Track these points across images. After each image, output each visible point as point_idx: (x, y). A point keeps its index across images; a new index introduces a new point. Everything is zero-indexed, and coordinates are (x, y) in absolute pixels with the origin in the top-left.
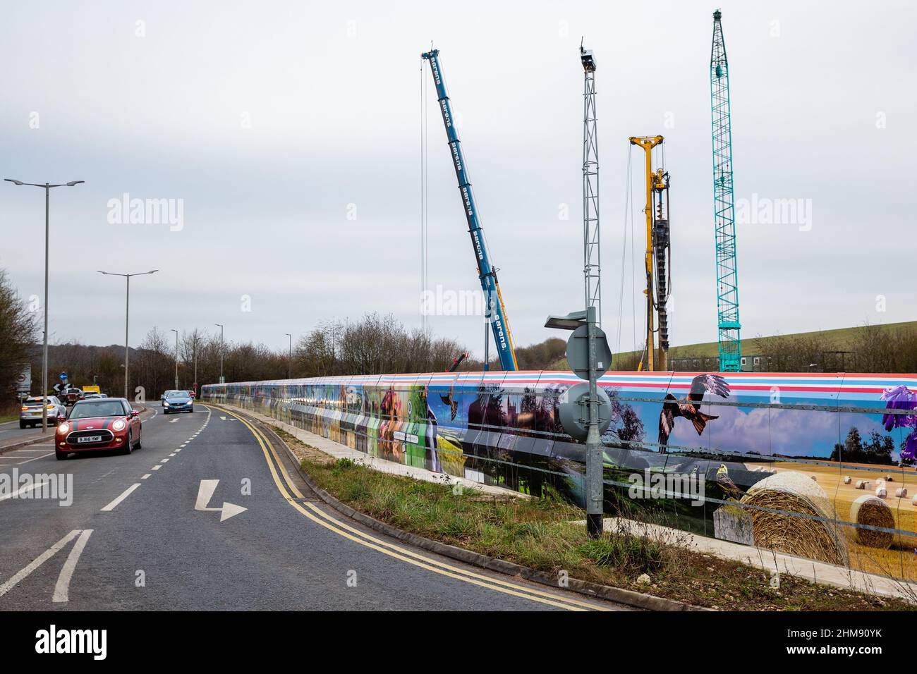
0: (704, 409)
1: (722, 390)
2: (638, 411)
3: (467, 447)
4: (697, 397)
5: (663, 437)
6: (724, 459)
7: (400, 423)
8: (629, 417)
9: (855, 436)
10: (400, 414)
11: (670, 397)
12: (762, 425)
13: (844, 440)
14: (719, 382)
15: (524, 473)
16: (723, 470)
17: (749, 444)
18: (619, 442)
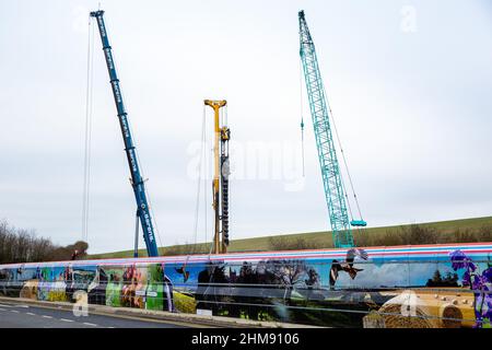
0: (355, 266)
1: (364, 256)
2: (316, 269)
3: (198, 296)
4: (350, 260)
5: (332, 281)
6: (368, 290)
7: (139, 286)
8: (312, 273)
9: (438, 274)
10: (139, 280)
11: (335, 261)
12: (388, 272)
13: (432, 276)
14: (362, 252)
15: (243, 308)
16: (368, 296)
17: (382, 282)
18: (307, 287)
